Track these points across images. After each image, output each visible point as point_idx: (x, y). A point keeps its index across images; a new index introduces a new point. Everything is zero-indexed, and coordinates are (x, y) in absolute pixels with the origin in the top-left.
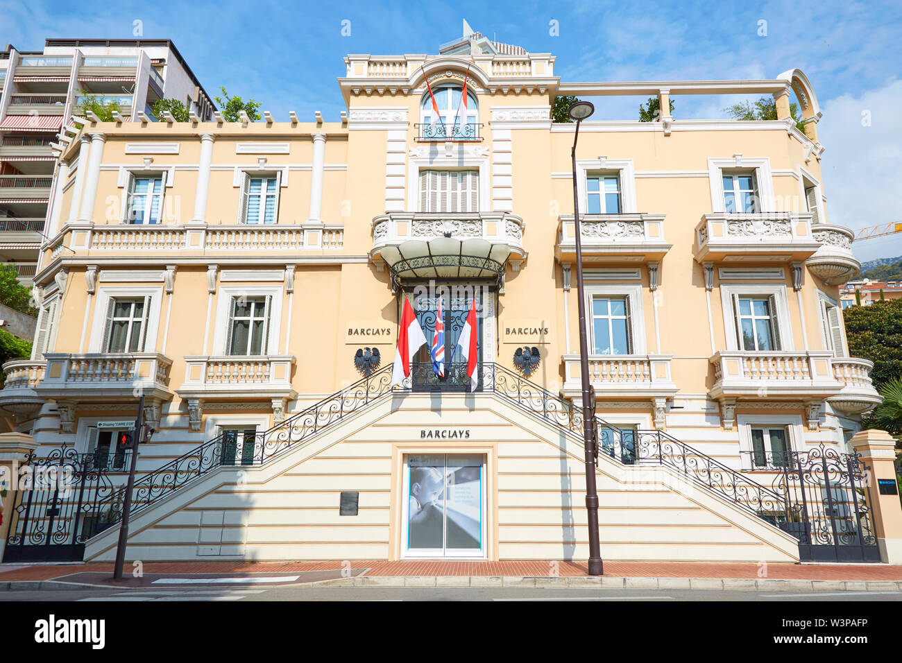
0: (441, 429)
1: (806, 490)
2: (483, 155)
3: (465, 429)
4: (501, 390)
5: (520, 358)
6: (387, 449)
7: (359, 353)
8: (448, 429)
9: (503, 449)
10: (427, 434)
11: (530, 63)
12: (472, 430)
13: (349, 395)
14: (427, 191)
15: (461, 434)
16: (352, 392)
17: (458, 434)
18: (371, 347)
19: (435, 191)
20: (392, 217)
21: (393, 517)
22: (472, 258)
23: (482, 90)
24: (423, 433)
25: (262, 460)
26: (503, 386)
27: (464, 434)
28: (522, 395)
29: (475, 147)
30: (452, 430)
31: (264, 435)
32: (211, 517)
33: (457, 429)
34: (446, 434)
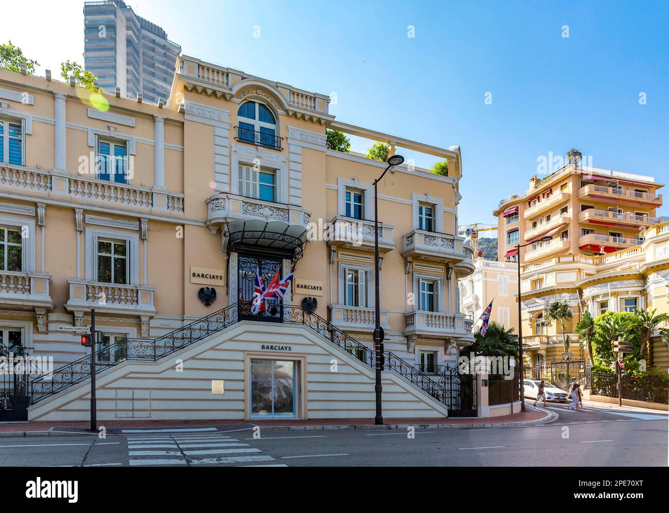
0: (274, 345)
1: (453, 385)
2: (283, 161)
3: (289, 346)
4: (307, 323)
5: (306, 304)
6: (240, 356)
7: (202, 290)
8: (278, 345)
9: (310, 359)
10: (265, 347)
11: (315, 100)
12: (293, 347)
13: (212, 320)
14: (243, 180)
15: (286, 348)
16: (214, 317)
17: (284, 348)
18: (210, 287)
19: (254, 182)
20: (229, 197)
21: (245, 395)
22: (289, 237)
23: (283, 111)
24: (263, 347)
25: (155, 358)
26: (309, 321)
27: (288, 349)
28: (320, 327)
29: (277, 154)
30: (281, 346)
31: (155, 342)
32: (122, 394)
33: (284, 346)
34: (276, 348)
